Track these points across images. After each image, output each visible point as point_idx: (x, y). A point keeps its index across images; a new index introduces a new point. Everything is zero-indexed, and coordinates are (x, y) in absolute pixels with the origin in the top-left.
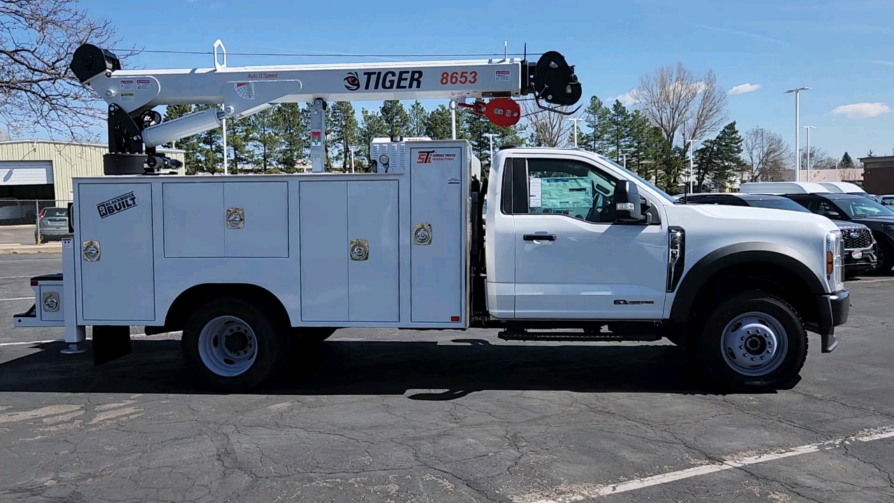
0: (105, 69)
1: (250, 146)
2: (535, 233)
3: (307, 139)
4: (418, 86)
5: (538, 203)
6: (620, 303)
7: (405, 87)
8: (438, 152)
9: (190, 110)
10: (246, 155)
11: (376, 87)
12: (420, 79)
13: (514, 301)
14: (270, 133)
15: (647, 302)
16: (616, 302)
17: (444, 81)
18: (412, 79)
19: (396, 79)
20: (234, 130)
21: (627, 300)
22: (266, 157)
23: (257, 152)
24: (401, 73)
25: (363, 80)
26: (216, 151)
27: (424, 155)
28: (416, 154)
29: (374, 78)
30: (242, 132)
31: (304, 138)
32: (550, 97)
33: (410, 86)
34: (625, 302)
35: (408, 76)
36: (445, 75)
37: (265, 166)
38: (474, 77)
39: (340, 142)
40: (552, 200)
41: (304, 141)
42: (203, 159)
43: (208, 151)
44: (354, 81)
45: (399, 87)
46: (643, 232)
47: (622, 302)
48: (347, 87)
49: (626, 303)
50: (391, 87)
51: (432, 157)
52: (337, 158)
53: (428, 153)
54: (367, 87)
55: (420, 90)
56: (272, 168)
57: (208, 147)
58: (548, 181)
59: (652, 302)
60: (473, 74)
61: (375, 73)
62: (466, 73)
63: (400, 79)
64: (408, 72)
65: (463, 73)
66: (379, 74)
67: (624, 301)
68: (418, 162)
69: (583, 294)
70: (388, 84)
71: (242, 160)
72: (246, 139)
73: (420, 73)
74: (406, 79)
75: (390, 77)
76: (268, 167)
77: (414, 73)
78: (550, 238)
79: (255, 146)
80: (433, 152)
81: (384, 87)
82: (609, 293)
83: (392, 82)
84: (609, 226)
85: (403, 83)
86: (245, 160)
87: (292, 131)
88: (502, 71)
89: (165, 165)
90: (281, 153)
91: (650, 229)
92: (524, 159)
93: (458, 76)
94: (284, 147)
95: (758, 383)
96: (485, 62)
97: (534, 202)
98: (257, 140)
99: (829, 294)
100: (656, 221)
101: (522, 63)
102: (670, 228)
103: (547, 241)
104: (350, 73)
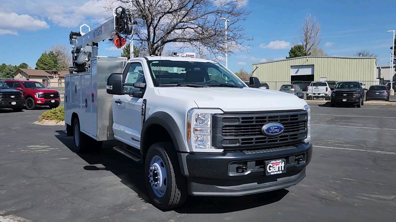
2: (119, 99)
8: (94, 62)
12: (102, 30)
13: (116, 132)
15: (138, 141)
16: (132, 138)
17: (105, 30)
19: (99, 31)
21: (134, 138)
24: (99, 29)
28: (92, 64)
29: (96, 32)
38: (108, 27)
44: (94, 34)
49: (134, 140)
51: (94, 64)
54: (96, 36)
55: (102, 35)
58: (131, 74)
61: (96, 30)
62: (107, 25)
77: (101, 28)
78: (119, 102)
81: (98, 35)
82: (130, 133)
83: (98, 33)
84: (132, 97)
88: (112, 22)
91: (140, 100)
92: (130, 63)
93: (106, 27)
95: (158, 201)
99: (187, 153)
100: (142, 96)
101: (116, 17)
102: (144, 100)
103: (120, 104)
104: (94, 31)
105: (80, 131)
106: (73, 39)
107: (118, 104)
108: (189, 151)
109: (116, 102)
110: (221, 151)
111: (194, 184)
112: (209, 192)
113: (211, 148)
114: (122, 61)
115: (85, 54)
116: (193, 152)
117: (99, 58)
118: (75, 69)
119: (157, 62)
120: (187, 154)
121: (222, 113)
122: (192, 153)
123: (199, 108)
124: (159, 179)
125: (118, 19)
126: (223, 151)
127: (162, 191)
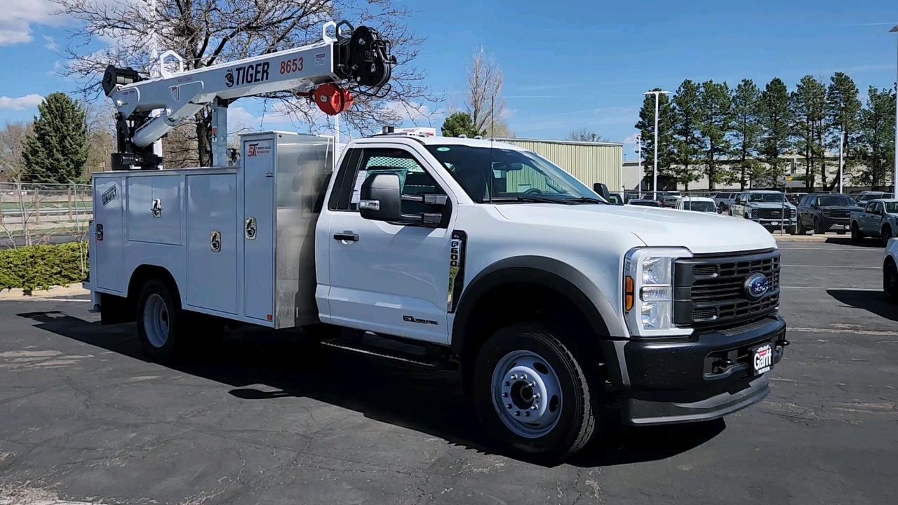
0: (114, 85)
1: (728, 136)
2: (344, 231)
3: (794, 126)
4: (267, 79)
5: (357, 199)
6: (408, 320)
7: (259, 80)
8: (260, 144)
9: (667, 102)
10: (723, 145)
11: (243, 82)
12: (268, 71)
13: (330, 305)
14: (750, 121)
15: (432, 322)
16: (405, 318)
17: (283, 71)
18: (264, 71)
19: (254, 72)
20: (712, 119)
21: (415, 318)
22: (745, 146)
23: (735, 141)
24: (257, 65)
25: (235, 74)
26: (692, 142)
27: (252, 148)
29: (241, 72)
30: (720, 121)
31: (791, 125)
32: (359, 79)
33: (262, 79)
34: (413, 320)
35: (260, 68)
36: (283, 63)
37: (744, 156)
38: (301, 64)
39: (835, 128)
41: (791, 127)
42: (676, 151)
43: (681, 143)
44: (230, 78)
45: (256, 80)
46: (429, 236)
47: (410, 319)
48: (227, 84)
50: (251, 81)
51: (257, 150)
52: (830, 146)
53: (254, 145)
54: (238, 84)
55: (269, 82)
56: (751, 158)
57: (684, 138)
59: (435, 323)
60: (301, 60)
61: (241, 69)
62: (296, 60)
63: (257, 72)
64: (260, 65)
65: (294, 60)
66: (245, 68)
67: (412, 317)
68: (249, 156)
69: (378, 304)
70: (249, 78)
71: (718, 150)
72: (725, 128)
73: (268, 64)
74: (260, 72)
75: (251, 71)
76: (746, 158)
77: (264, 64)
78: (353, 238)
79: (735, 136)
80: (257, 145)
81: (248, 82)
82: (398, 307)
83: (251, 75)
84: (403, 227)
85: (259, 76)
86: (722, 151)
87: (777, 118)
88: (320, 54)
89: (136, 162)
90: (764, 142)
91: (438, 233)
92: (362, 149)
93: (291, 64)
94: (766, 136)
95: (528, 447)
96: (308, 47)
97: (354, 199)
98: (734, 129)
99: (624, 338)
100: (444, 224)
101: (335, 43)
102: (455, 232)
103: (352, 242)
104: (229, 71)
105: (183, 308)
106: (117, 85)
107: (343, 241)
108: (628, 336)
109: (338, 237)
110: (689, 331)
111: (635, 403)
112: (661, 416)
113: (671, 327)
114: (325, 143)
116: (640, 337)
117: (280, 137)
118: (137, 160)
119: (447, 149)
120: (625, 342)
121: (691, 256)
122: (636, 340)
123: (647, 247)
124: (539, 400)
125: (343, 48)
126: (694, 332)
127: (538, 425)
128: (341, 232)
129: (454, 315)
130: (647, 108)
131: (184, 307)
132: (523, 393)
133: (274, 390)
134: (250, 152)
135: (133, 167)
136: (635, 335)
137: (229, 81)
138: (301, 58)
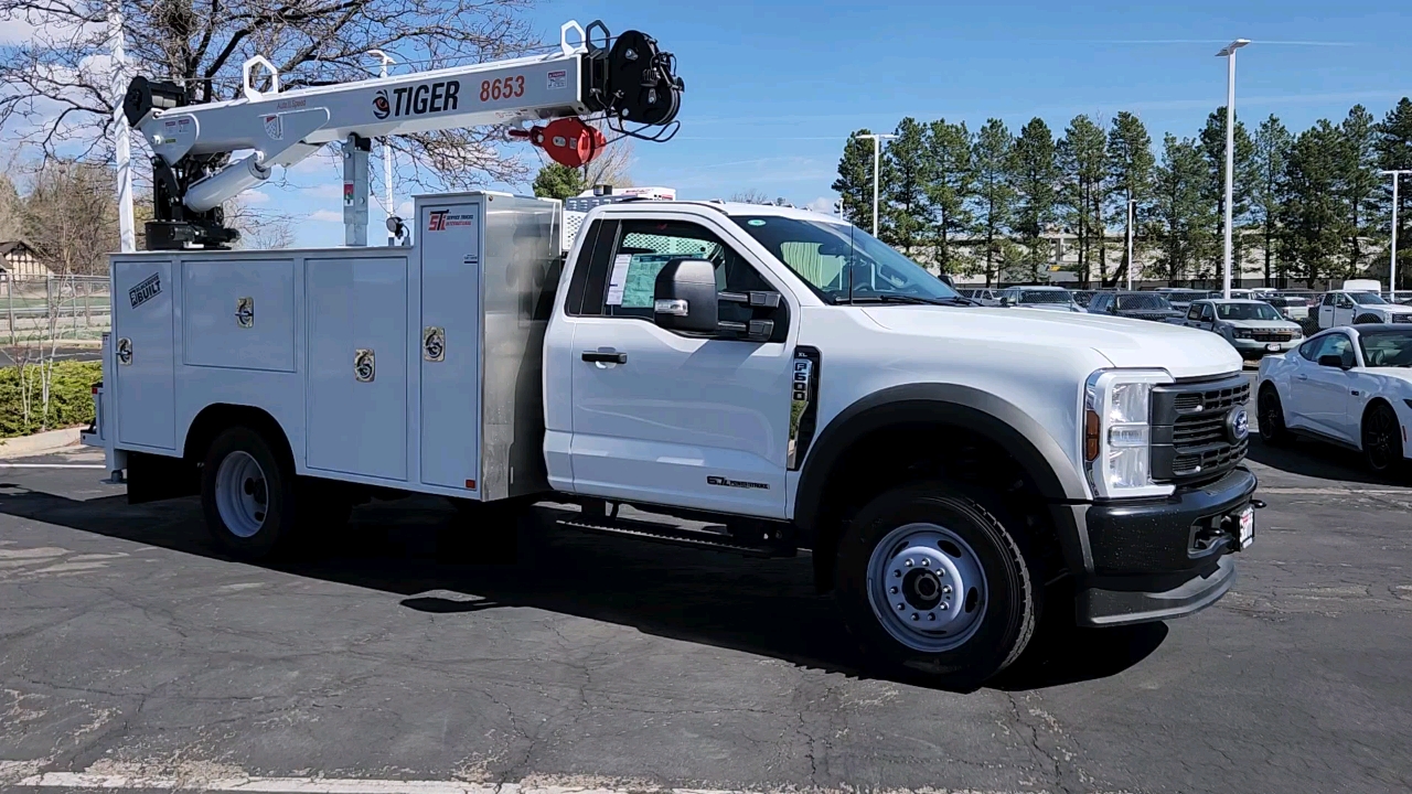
0: (149, 109)
1: (967, 203)
2: (600, 349)
3: (1062, 190)
4: (454, 107)
5: (618, 298)
6: (716, 483)
7: (439, 109)
8: (453, 211)
10: (961, 217)
11: (407, 112)
12: (457, 95)
13: (571, 463)
14: (999, 182)
15: (757, 485)
16: (711, 480)
17: (485, 95)
18: (448, 95)
19: (429, 96)
20: (944, 178)
21: (728, 478)
22: (991, 220)
23: (977, 212)
24: (435, 86)
25: (392, 99)
26: (915, 212)
27: (436, 217)
28: (428, 218)
29: (405, 95)
30: (956, 181)
31: (1058, 189)
32: (625, 112)
33: (445, 108)
34: (724, 482)
35: (441, 91)
36: (486, 86)
37: (990, 235)
38: (521, 86)
39: (1119, 194)
40: (639, 294)
41: (1058, 192)
42: (892, 226)
43: (900, 213)
44: (383, 104)
45: (433, 109)
46: (753, 354)
47: (720, 481)
48: (376, 114)
49: (725, 484)
50: (424, 110)
51: (446, 221)
52: (1113, 220)
53: (442, 213)
54: (397, 114)
55: (458, 113)
56: (1001, 238)
57: (904, 206)
58: (641, 260)
59: (765, 486)
60: (520, 81)
61: (405, 90)
62: (511, 79)
63: (435, 96)
64: (442, 85)
65: (508, 80)
66: (411, 89)
67: (722, 479)
68: (431, 229)
69: (661, 460)
70: (420, 106)
71: (952, 224)
72: (963, 192)
73: (456, 84)
74: (440, 96)
75: (422, 95)
76: (994, 237)
77: (449, 84)
78: (616, 359)
79: (977, 203)
80: (447, 211)
81: (417, 111)
82: (699, 463)
83: (424, 101)
84: (706, 342)
85: (439, 103)
86: (959, 226)
87: (1038, 177)
88: (557, 72)
89: (196, 236)
90: (1019, 213)
91: (770, 350)
92: (617, 221)
93: (502, 86)
94: (1022, 204)
95: (928, 666)
96: (535, 59)
97: (614, 297)
98: (979, 193)
99: (1085, 501)
100: (780, 335)
101: (584, 55)
102: (799, 349)
103: (615, 364)
104: (380, 92)
105: (298, 473)
106: (153, 109)
107: (598, 363)
108: (1090, 497)
109: (589, 358)
110: (1169, 489)
111: (1097, 594)
112: (1129, 613)
113: (1148, 484)
114: (549, 210)
115: (260, 174)
116: (1107, 499)
117: (490, 200)
118: (197, 233)
119: (761, 223)
120: (1087, 506)
121: (1172, 381)
122: (1101, 503)
123: (1115, 368)
124: (952, 595)
125: (598, 64)
126: (1175, 492)
127: (945, 632)
128: (593, 348)
129: (800, 472)
130: (849, 159)
131: (301, 470)
132: (923, 587)
133: (469, 598)
134: (432, 223)
135: (191, 245)
136: (1101, 495)
137: (381, 109)
138: (522, 78)
